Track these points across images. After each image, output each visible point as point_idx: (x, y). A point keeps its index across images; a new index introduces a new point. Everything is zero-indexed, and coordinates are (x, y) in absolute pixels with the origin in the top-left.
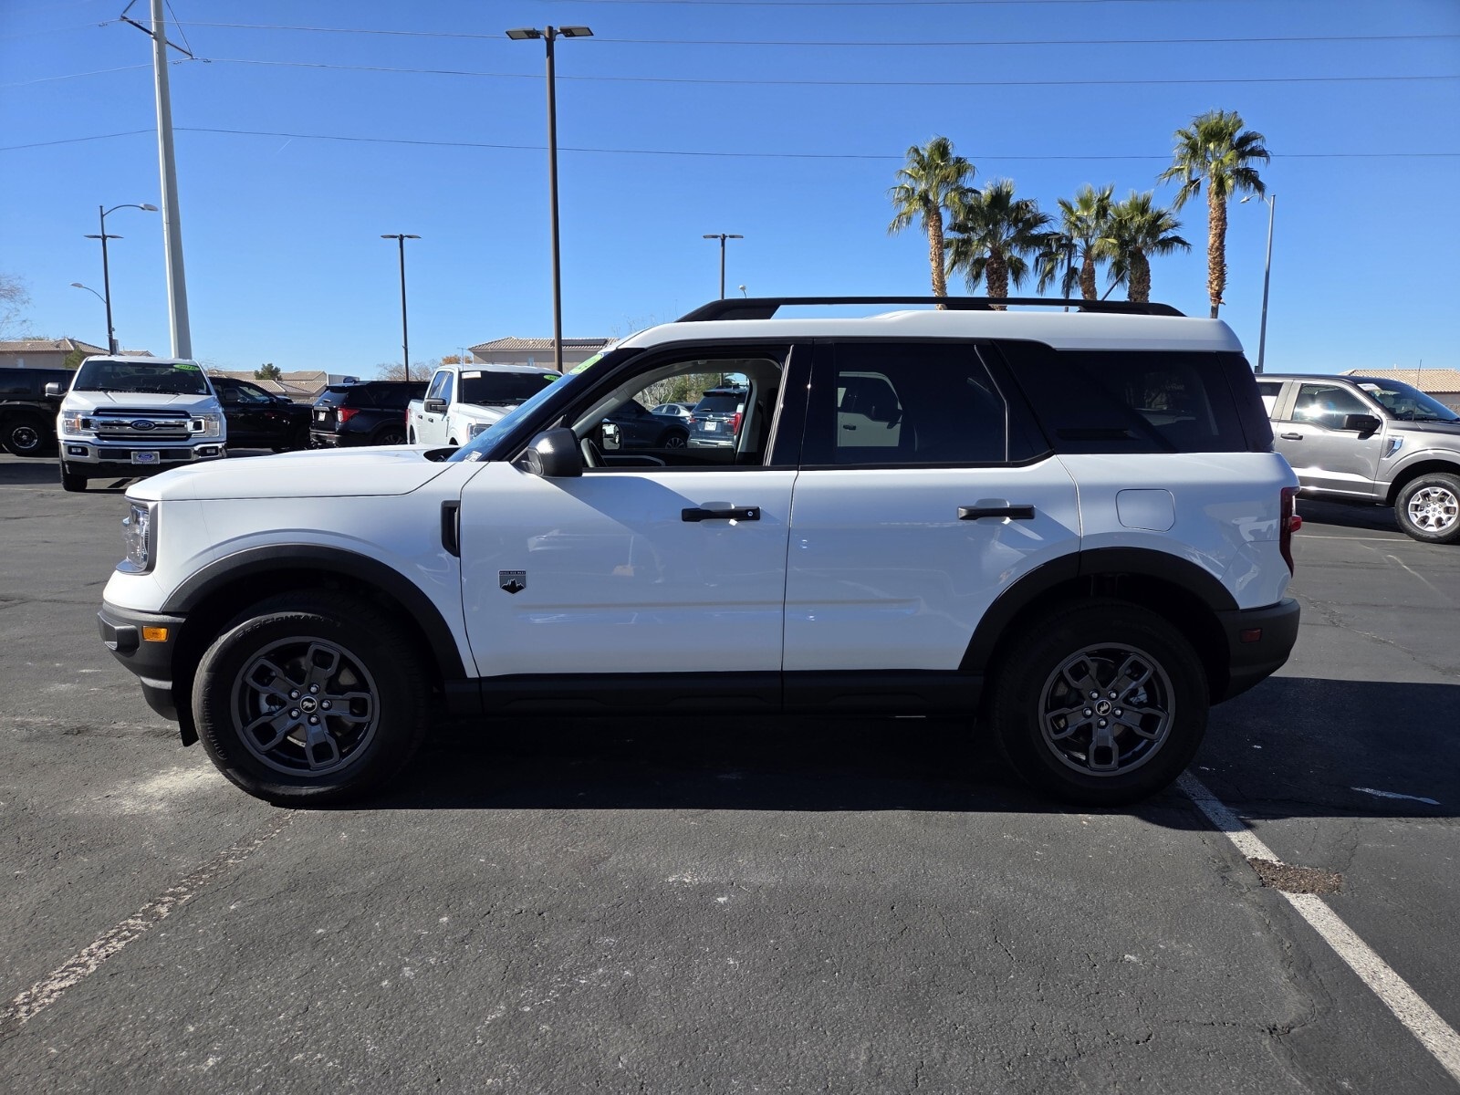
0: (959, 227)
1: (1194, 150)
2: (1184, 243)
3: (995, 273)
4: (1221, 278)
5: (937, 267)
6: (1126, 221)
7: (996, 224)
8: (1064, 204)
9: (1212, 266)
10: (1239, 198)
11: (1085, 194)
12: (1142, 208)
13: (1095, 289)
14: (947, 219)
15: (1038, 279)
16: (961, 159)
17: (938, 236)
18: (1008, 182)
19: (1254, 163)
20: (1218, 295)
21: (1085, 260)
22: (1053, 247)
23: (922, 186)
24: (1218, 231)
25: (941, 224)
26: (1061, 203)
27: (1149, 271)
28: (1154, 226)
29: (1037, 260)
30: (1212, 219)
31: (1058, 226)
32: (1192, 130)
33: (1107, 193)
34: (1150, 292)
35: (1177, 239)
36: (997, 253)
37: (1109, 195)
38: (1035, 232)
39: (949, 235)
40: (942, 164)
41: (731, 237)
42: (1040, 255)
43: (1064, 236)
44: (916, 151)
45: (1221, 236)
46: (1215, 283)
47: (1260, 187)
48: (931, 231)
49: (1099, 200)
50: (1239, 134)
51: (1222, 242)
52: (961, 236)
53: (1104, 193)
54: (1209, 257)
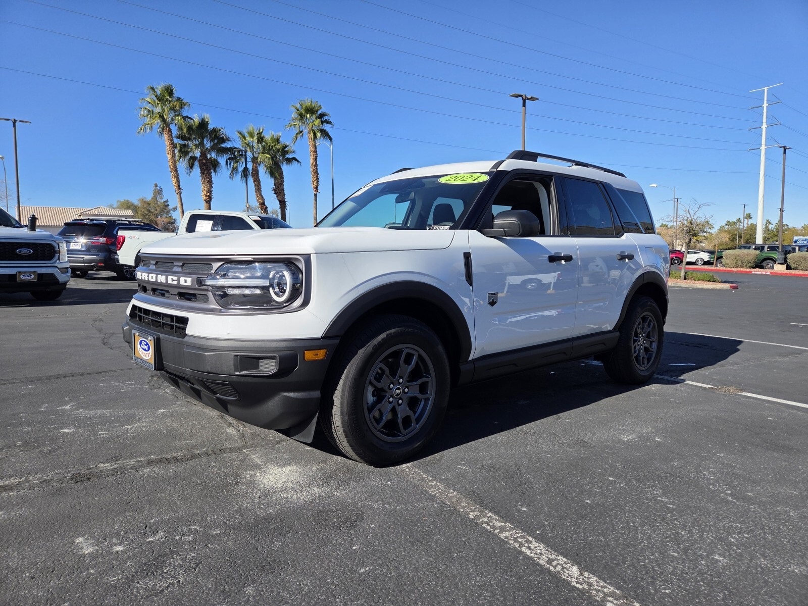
0: (182, 137)
1: (301, 116)
2: (298, 161)
3: (205, 165)
4: (317, 180)
5: (171, 158)
6: (272, 146)
7: (203, 139)
8: (240, 133)
9: (313, 174)
10: (322, 142)
11: (251, 129)
12: (277, 141)
13: (259, 180)
14: (175, 131)
15: (230, 172)
16: (180, 98)
17: (171, 140)
18: (207, 117)
19: (326, 127)
20: (316, 188)
21: (253, 164)
22: (235, 155)
23: (158, 109)
24: (314, 157)
25: (172, 133)
26: (238, 132)
27: (283, 173)
28: (284, 151)
29: (227, 162)
30: (311, 151)
31: (237, 143)
32: (298, 106)
33: (261, 131)
34: (284, 184)
35: (295, 159)
36: (203, 154)
37: (262, 132)
38: (224, 145)
39: (177, 141)
40: (170, 99)
41: (21, 121)
42: (229, 159)
43: (242, 151)
44: (153, 89)
45: (316, 159)
46: (315, 182)
47: (330, 139)
48: (166, 137)
49: (258, 134)
50: (319, 112)
51: (316, 163)
52: (182, 142)
53: (260, 131)
54: (311, 169)
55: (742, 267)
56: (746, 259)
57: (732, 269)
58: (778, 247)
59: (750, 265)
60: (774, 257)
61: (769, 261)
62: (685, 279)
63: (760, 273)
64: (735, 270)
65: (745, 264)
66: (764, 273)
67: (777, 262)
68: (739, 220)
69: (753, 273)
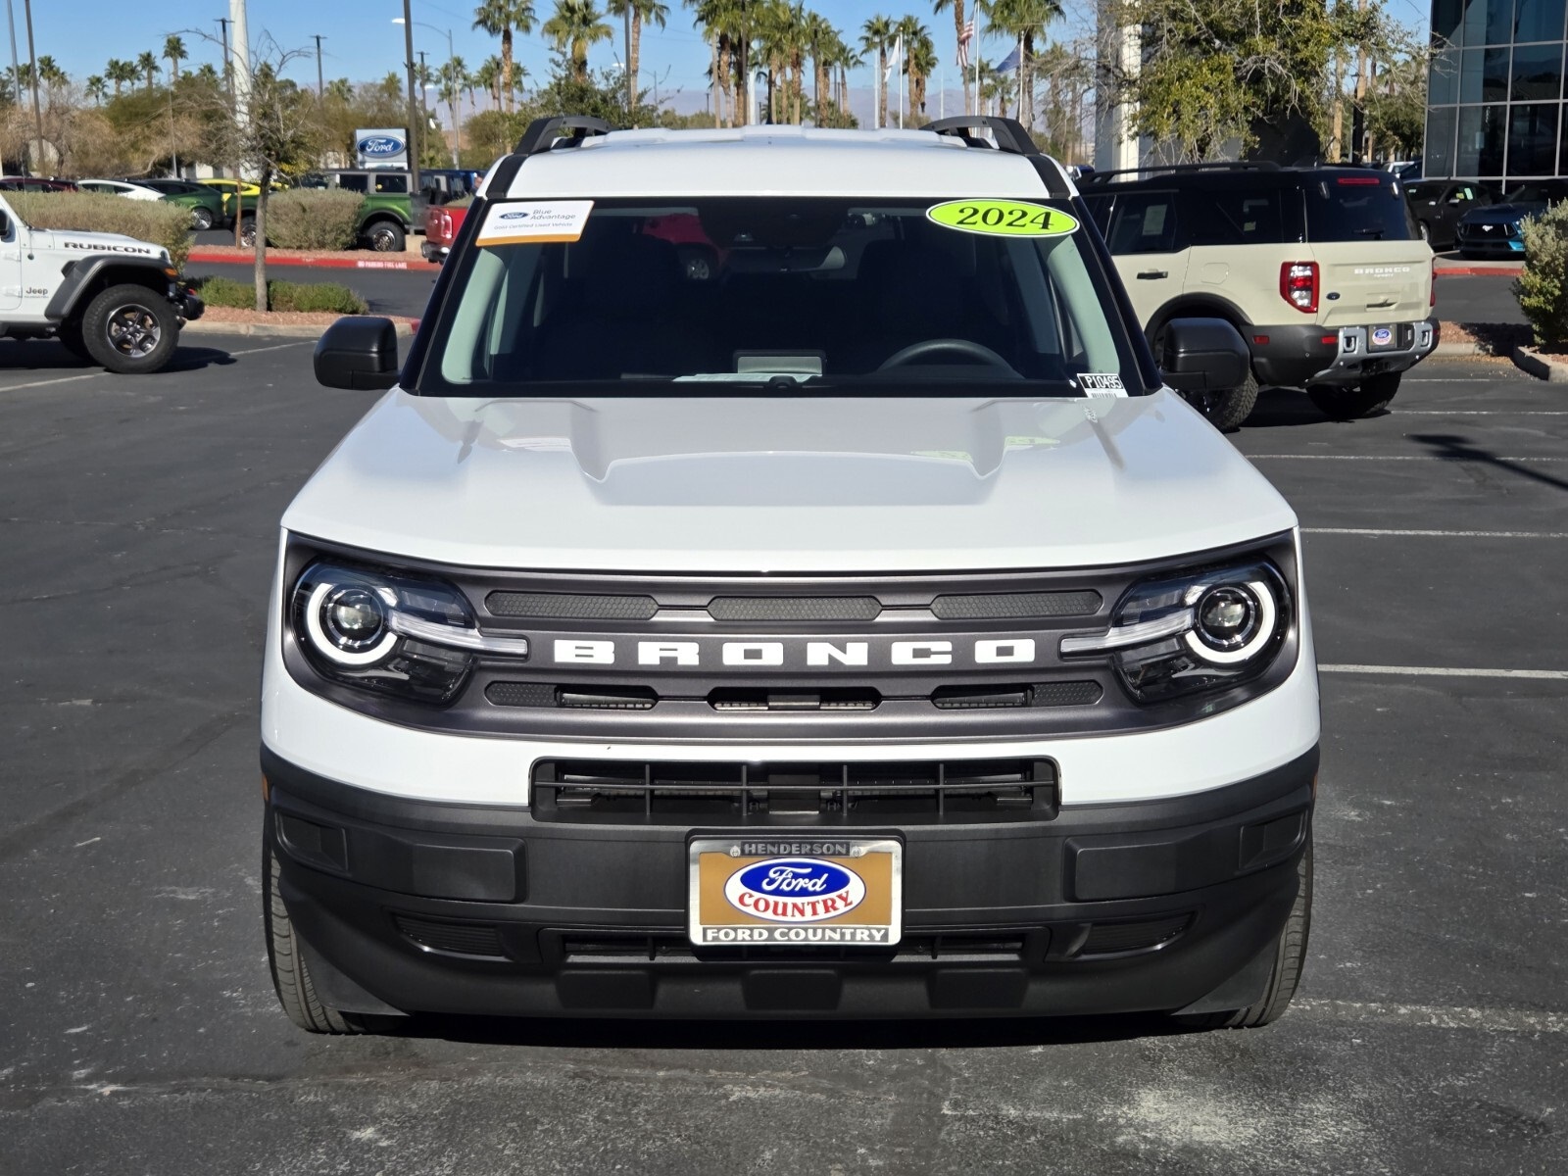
55: (322, 245)
56: (332, 221)
57: (298, 254)
58: (403, 180)
59: (343, 238)
60: (394, 210)
61: (384, 224)
62: (269, 308)
63: (380, 265)
64: (308, 256)
65: (329, 238)
66: (390, 265)
67: (412, 229)
68: (147, 61)
69: (361, 264)
